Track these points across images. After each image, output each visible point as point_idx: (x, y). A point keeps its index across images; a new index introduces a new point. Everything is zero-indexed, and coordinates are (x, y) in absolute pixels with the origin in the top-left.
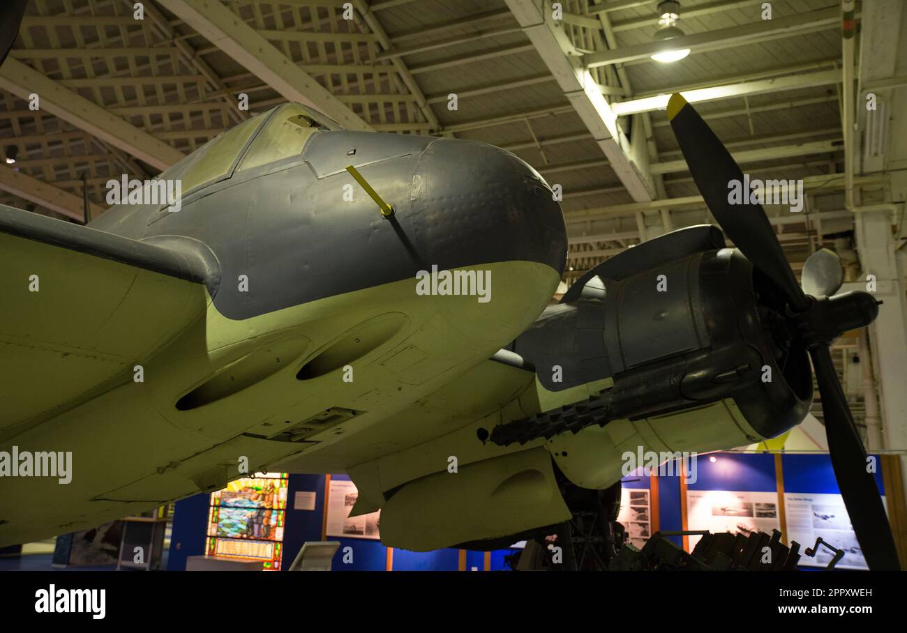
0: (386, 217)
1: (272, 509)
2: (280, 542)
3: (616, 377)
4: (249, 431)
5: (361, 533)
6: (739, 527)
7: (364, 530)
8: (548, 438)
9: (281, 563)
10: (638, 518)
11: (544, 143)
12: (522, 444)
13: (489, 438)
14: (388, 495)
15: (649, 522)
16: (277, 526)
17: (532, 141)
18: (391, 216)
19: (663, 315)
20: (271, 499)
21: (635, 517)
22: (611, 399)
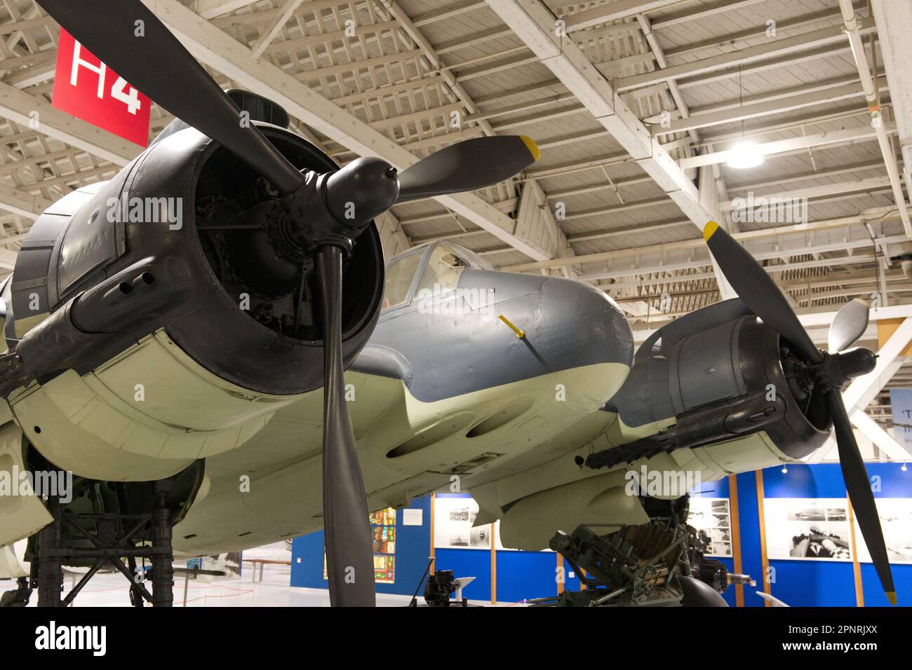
0: (521, 338)
1: (382, 526)
2: (392, 555)
3: (678, 417)
4: (432, 469)
5: (465, 544)
6: (812, 530)
7: (469, 542)
8: (629, 462)
9: (394, 574)
10: (720, 524)
11: (620, 185)
12: (610, 468)
13: (584, 463)
14: (505, 509)
15: (730, 528)
16: (388, 540)
17: (607, 183)
18: (523, 338)
19: (712, 370)
20: (381, 517)
21: (717, 524)
22: (674, 434)
